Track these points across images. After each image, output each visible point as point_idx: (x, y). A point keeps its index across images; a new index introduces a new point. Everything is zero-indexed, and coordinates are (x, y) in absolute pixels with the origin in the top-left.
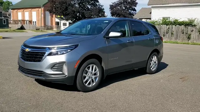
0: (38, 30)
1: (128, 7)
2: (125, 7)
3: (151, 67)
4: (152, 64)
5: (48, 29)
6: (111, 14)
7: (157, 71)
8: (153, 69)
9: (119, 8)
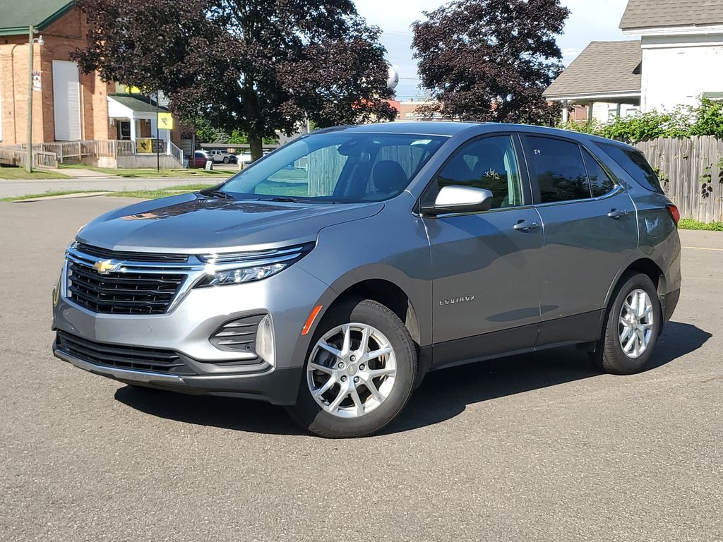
0: (15, 166)
1: (515, 33)
2: (497, 32)
3: (625, 344)
4: (626, 329)
5: (68, 161)
6: (423, 72)
7: (655, 358)
8: (631, 350)
9: (466, 38)
